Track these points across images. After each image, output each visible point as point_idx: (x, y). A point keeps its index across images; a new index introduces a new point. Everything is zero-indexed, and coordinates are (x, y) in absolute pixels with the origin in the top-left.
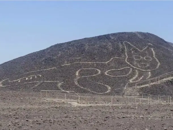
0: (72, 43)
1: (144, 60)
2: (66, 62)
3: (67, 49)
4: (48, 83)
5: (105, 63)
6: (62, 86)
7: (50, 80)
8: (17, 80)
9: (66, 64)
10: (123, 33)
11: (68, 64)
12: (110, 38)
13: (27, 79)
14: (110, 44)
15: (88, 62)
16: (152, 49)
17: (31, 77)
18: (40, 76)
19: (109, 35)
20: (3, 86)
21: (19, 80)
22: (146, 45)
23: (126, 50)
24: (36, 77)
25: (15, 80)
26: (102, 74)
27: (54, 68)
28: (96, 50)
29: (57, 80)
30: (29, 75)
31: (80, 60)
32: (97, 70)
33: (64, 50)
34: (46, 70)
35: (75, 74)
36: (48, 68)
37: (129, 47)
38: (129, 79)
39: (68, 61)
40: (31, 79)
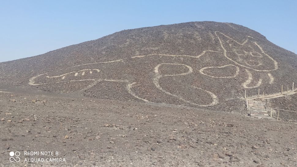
0: (144, 30)
1: (251, 56)
2: (137, 53)
3: (138, 37)
4: (111, 82)
5: (197, 57)
6: (133, 89)
7: (114, 79)
8: (61, 76)
9: (137, 55)
10: (210, 22)
11: (141, 56)
12: (196, 27)
13: (76, 74)
14: (197, 33)
15: (171, 54)
16: (256, 43)
17: (84, 72)
18: (97, 71)
19: (193, 23)
20: (34, 83)
21: (64, 76)
22: (245, 38)
23: (221, 42)
24: (91, 72)
25: (57, 75)
26: (196, 73)
27: (119, 60)
28: (179, 39)
29: (125, 78)
30: (81, 69)
31: (158, 51)
32: (186, 67)
33: (134, 37)
34: (107, 62)
35: (153, 70)
36: (111, 61)
37: (224, 38)
38: (240, 83)
39: (141, 51)
40: (83, 74)
